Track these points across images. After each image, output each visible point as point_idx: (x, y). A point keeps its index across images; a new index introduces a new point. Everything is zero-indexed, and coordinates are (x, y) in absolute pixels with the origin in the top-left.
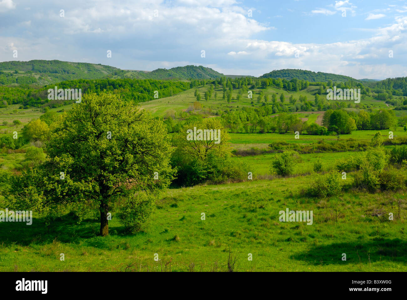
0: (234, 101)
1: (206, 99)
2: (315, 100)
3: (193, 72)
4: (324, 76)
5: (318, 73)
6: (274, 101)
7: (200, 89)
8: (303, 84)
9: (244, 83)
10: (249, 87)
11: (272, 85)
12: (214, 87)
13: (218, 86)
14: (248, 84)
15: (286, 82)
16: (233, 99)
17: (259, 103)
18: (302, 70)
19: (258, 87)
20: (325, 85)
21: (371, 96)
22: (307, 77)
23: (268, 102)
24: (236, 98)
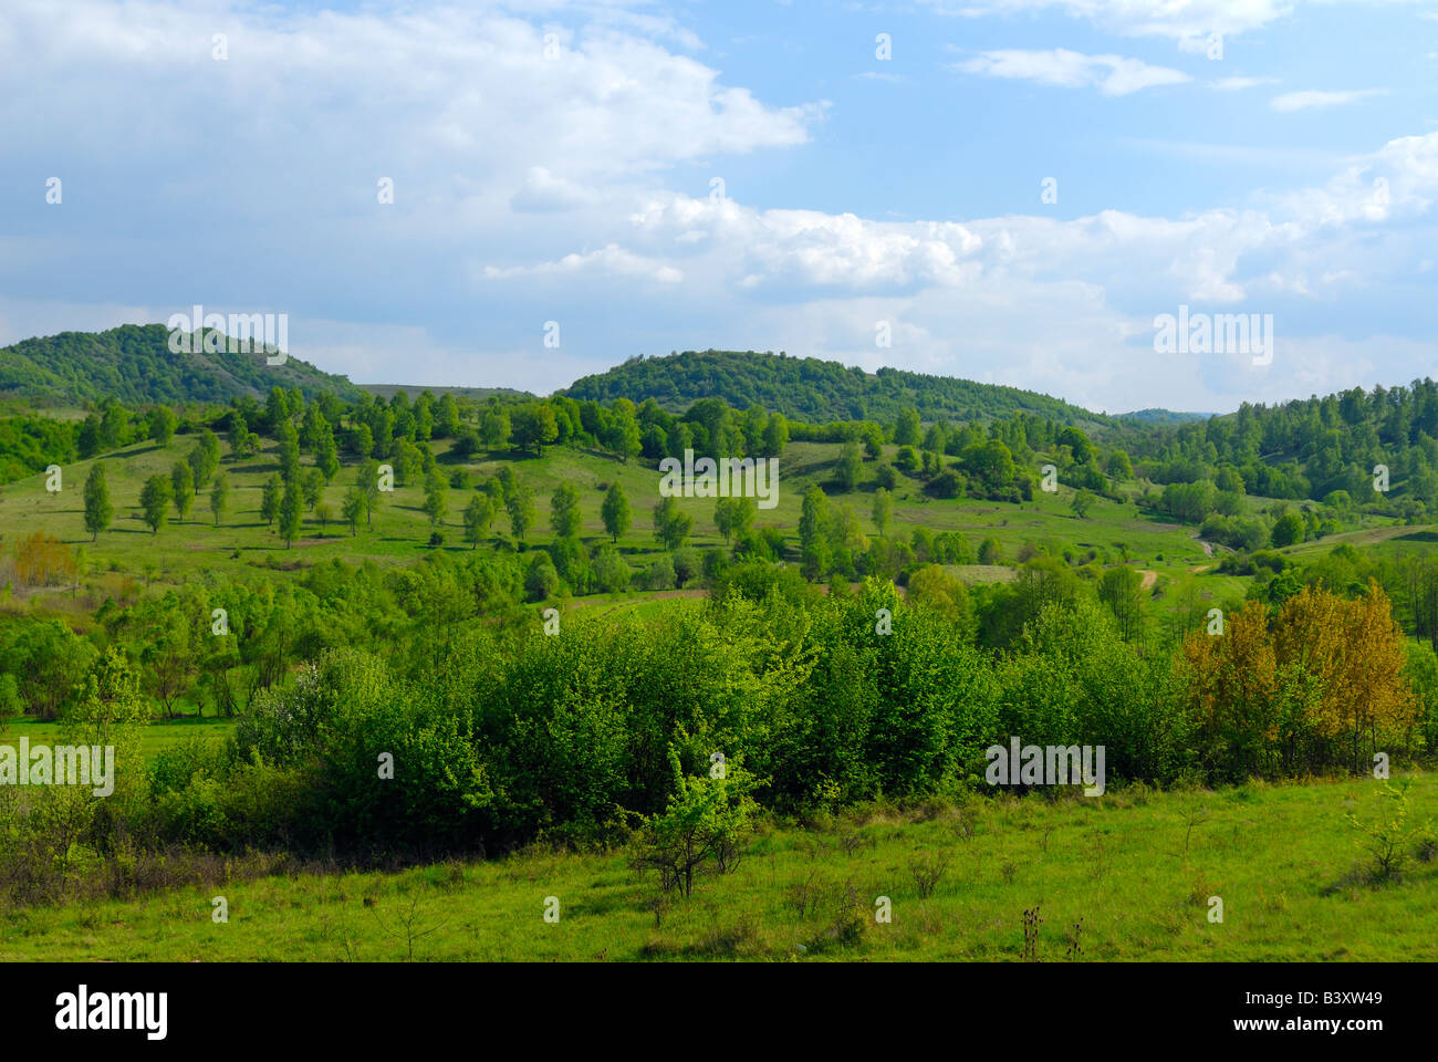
0: (326, 530)
1: (153, 520)
2: (802, 520)
3: (160, 367)
4: (912, 393)
5: (881, 372)
6: (564, 527)
7: (139, 460)
8: (757, 433)
9: (413, 425)
10: (444, 446)
11: (576, 436)
12: (222, 447)
13: (251, 442)
14: (438, 435)
15: (661, 422)
16: (324, 522)
17: (475, 540)
18: (789, 355)
19: (491, 448)
20: (879, 438)
21: (1131, 500)
22: (819, 397)
23: (530, 538)
24: (338, 515)
